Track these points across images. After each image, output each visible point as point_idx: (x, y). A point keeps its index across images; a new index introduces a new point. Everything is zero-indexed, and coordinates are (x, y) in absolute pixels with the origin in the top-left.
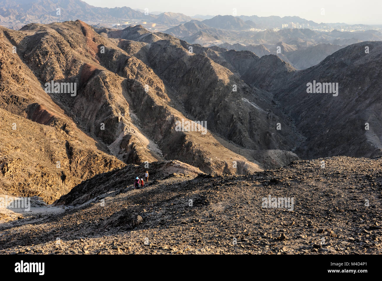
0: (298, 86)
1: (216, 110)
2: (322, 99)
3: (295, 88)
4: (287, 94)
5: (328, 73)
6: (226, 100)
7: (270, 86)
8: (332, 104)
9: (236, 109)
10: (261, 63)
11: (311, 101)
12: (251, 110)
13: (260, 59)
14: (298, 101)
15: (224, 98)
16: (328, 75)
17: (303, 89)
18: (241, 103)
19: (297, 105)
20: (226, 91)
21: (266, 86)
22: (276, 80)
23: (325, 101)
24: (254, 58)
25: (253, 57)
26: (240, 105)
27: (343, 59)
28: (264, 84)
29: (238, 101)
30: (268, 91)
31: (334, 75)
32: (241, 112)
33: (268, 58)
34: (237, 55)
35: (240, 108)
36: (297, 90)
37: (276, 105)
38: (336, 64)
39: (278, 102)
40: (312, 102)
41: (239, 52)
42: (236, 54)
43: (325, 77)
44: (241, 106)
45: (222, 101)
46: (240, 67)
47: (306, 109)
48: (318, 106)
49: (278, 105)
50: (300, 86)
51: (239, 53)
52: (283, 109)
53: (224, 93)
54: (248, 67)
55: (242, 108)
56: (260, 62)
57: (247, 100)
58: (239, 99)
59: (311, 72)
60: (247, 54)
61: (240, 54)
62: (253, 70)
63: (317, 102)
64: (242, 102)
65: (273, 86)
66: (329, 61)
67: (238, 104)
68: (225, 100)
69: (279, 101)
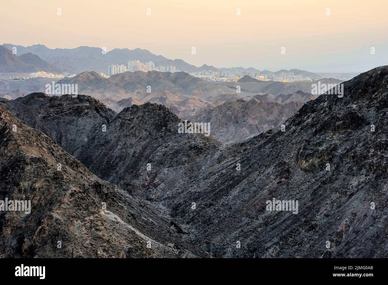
0: (238, 182)
1: (25, 246)
2: (317, 212)
3: (232, 187)
4: (211, 205)
5: (320, 144)
6: (55, 215)
7: (156, 186)
8: (351, 222)
9: (88, 242)
10: (122, 125)
11: (283, 219)
12: (131, 242)
13: (119, 117)
14: (245, 220)
15: (50, 210)
16: (321, 148)
17: (254, 188)
18: (99, 223)
19: (246, 230)
20: (53, 190)
21: (144, 186)
22: (171, 169)
23: (327, 216)
24: (101, 115)
25: (98, 112)
26: (97, 230)
27: (354, 106)
28: (137, 182)
29: (92, 217)
30: (151, 200)
31: (335, 149)
32: (104, 250)
33: (140, 114)
34: (52, 106)
35: (100, 238)
36: (235, 192)
37: (185, 233)
38: (338, 119)
39: (188, 226)
40: (289, 222)
41: (58, 97)
42: (48, 104)
43: (311, 155)
44: (100, 233)
45: (45, 221)
46: (63, 139)
47: (276, 240)
48: (308, 231)
49: (188, 234)
50: (245, 181)
51: (59, 102)
52: (207, 243)
53: (49, 197)
54: (86, 140)
55: (106, 238)
56: (118, 124)
57: (116, 216)
58: (93, 213)
59: (265, 144)
60: (81, 105)
61: (60, 105)
62: (102, 145)
63: (303, 220)
64: (103, 221)
65: (162, 185)
66: (313, 115)
67: (93, 227)
68: (51, 217)
69: (188, 223)
